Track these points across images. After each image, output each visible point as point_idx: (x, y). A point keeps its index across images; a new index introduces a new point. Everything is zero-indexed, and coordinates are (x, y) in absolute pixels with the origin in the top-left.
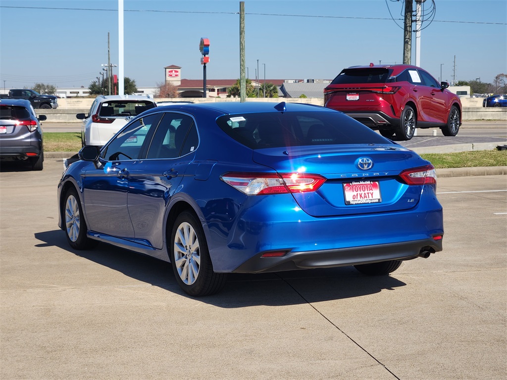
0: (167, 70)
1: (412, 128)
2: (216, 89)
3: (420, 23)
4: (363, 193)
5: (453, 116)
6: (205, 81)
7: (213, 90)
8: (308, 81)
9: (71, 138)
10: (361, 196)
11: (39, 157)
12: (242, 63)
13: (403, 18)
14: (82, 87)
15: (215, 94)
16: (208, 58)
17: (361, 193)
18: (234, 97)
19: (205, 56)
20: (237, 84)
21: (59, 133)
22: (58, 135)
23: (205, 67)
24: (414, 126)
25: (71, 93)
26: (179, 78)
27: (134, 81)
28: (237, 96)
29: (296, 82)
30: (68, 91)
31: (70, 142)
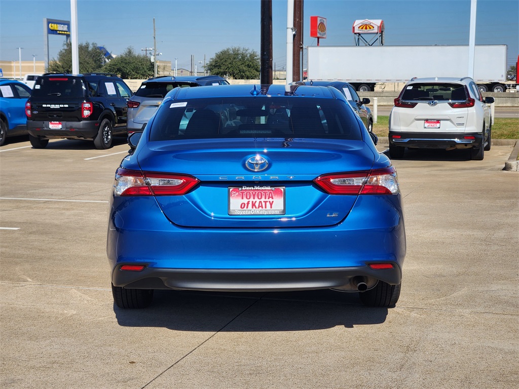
4: (258, 201)
10: (253, 205)
17: (254, 201)
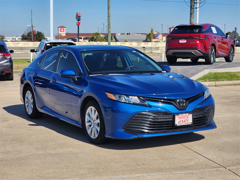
0: (59, 28)
1: (213, 58)
2: (83, 38)
3: (199, 4)
5: (231, 51)
6: (78, 34)
7: (81, 38)
8: (127, 34)
9: (24, 62)
11: (11, 73)
12: (109, 24)
13: (190, 1)
14: (17, 36)
15: (82, 40)
16: (80, 22)
18: (92, 41)
19: (78, 21)
20: (93, 35)
21: (17, 60)
22: (17, 61)
23: (78, 27)
24: (214, 57)
25: (12, 39)
26: (65, 32)
27: (43, 34)
28: (93, 41)
29: (121, 34)
30: (11, 38)
31: (25, 65)
